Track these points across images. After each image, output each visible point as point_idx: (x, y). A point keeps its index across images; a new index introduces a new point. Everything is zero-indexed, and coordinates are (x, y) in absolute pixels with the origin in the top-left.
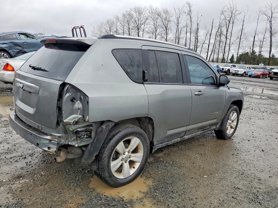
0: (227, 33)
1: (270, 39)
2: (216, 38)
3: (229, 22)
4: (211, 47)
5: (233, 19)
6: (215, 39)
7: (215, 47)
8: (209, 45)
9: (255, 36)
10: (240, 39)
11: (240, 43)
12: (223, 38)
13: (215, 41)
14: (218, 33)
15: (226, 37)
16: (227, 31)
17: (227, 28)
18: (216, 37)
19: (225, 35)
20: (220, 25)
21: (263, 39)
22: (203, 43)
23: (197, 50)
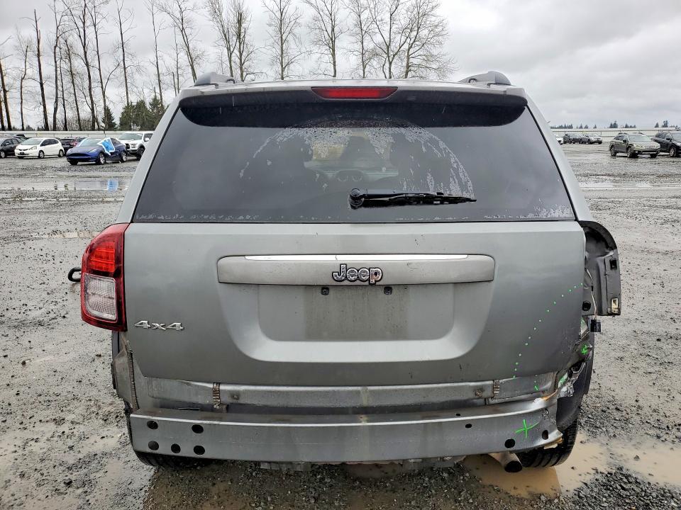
0: (85, 53)
1: (190, 71)
2: (58, 63)
3: (84, 23)
4: (49, 89)
5: (93, 14)
6: (56, 67)
7: (60, 88)
8: (42, 85)
9: (157, 62)
10: (125, 68)
11: (126, 80)
12: (79, 64)
13: (56, 71)
14: (57, 49)
15: (87, 62)
16: (84, 47)
17: (83, 39)
18: (56, 62)
19: (83, 56)
20: (60, 28)
21: (175, 70)
22: (22, 79)
23: (8, 97)
